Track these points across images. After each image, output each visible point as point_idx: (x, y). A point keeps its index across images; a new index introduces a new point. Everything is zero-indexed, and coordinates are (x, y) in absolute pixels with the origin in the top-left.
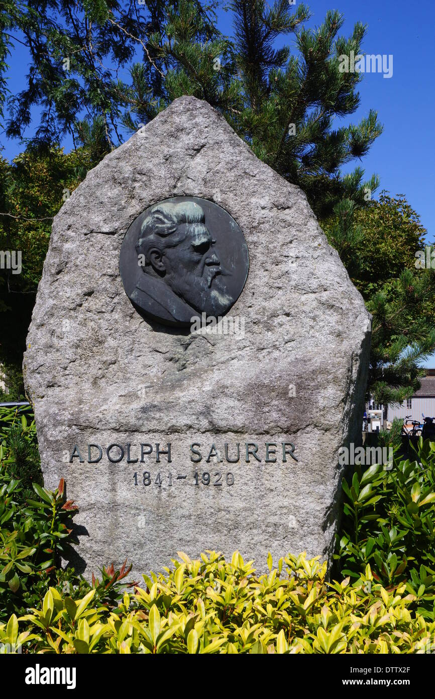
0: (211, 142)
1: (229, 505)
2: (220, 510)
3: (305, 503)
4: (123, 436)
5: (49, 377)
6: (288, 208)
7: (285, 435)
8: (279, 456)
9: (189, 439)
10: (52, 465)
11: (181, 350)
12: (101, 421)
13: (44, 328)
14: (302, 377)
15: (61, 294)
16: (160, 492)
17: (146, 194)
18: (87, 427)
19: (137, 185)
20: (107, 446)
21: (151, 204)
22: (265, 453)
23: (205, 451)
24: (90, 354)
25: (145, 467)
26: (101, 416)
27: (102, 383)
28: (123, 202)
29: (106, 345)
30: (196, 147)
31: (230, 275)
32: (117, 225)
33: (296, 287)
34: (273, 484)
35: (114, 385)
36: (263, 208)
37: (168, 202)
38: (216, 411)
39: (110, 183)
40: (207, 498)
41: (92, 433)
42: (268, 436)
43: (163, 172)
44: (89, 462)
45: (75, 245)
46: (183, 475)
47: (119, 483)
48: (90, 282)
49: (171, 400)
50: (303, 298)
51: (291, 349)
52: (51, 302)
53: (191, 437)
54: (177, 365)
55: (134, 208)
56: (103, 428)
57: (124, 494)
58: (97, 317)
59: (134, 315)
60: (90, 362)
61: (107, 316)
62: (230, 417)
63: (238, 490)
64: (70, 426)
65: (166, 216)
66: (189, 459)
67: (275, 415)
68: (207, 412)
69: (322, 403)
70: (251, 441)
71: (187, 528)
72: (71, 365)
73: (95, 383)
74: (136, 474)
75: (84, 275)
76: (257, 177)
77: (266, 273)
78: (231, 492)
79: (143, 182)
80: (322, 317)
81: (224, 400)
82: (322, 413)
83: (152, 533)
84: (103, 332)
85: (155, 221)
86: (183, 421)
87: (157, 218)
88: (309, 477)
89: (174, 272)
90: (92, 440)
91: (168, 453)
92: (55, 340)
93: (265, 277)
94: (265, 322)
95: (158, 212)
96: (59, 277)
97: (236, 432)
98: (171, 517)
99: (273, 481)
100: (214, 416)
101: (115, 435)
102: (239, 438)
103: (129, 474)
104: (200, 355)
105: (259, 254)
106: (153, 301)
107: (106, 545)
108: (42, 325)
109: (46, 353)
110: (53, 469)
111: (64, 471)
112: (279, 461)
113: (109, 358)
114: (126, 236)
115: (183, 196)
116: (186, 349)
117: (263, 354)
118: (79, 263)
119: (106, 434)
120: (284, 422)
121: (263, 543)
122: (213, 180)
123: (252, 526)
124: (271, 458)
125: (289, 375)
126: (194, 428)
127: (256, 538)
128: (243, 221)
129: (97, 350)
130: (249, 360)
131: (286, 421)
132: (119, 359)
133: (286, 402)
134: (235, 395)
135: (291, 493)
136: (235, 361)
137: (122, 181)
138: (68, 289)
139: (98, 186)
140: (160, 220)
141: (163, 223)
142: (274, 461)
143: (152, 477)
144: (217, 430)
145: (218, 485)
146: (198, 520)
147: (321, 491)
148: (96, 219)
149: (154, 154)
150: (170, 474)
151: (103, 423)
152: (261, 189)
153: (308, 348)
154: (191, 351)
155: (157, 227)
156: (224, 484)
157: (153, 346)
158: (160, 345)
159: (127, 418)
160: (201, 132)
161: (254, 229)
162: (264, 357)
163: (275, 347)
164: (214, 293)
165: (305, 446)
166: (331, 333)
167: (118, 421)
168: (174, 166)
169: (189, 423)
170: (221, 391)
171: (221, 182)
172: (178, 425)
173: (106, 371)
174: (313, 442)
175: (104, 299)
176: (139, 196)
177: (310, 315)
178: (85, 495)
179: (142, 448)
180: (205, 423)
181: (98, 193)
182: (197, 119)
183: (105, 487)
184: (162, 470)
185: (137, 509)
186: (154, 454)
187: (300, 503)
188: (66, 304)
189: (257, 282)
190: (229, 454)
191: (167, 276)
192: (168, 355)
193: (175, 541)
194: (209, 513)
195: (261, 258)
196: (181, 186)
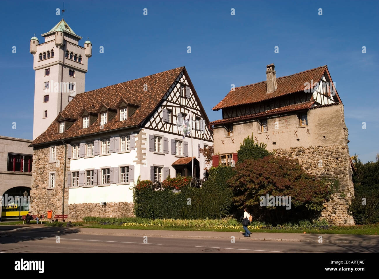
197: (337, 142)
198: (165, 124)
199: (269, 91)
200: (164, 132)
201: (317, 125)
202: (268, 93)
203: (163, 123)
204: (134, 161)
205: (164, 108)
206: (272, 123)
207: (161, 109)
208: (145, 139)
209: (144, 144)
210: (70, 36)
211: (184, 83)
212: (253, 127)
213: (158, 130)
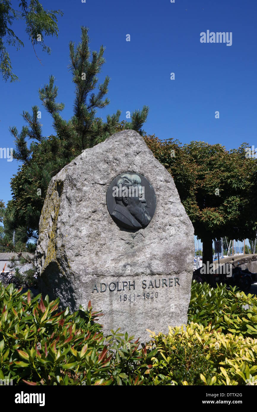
0: (143, 151)
1: (157, 306)
2: (154, 309)
3: (182, 302)
4: (116, 278)
5: (76, 251)
6: (169, 182)
7: (175, 275)
8: (173, 284)
9: (142, 278)
10: (84, 295)
11: (132, 239)
12: (107, 272)
13: (73, 227)
14: (181, 251)
15: (82, 211)
16: (130, 303)
17: (118, 169)
18: (101, 275)
19: (114, 164)
20: (109, 284)
21: (120, 174)
22: (169, 283)
23: (148, 283)
24: (95, 240)
25: (124, 293)
26: (107, 270)
27: (100, 253)
28: (109, 171)
29: (101, 236)
30: (138, 152)
31: (149, 208)
32: (106, 181)
33: (172, 215)
34: (172, 296)
35: (105, 255)
36: (161, 181)
37: (127, 174)
38: (153, 265)
39: (103, 162)
40: (148, 304)
41: (102, 278)
42: (170, 276)
43: (125, 161)
44: (101, 292)
45: (88, 188)
46: (140, 295)
47: (113, 301)
48: (95, 206)
49: (135, 261)
50: (175, 219)
51: (171, 239)
52: (77, 215)
53: (143, 278)
54: (130, 246)
55: (113, 175)
56: (108, 275)
57: (116, 306)
58: (97, 223)
59: (112, 223)
60: (95, 244)
61: (101, 222)
62: (158, 268)
63: (160, 300)
64: (93, 275)
65: (129, 180)
66: (142, 287)
67: (173, 266)
68: (149, 266)
69: (188, 261)
70: (164, 278)
71: (142, 318)
72: (86, 245)
73: (97, 254)
74: (121, 296)
75: (92, 203)
76: (159, 168)
77: (162, 208)
78: (157, 301)
79: (117, 164)
80: (181, 227)
81: (155, 261)
82: (188, 265)
83: (128, 323)
84: (100, 230)
85: (124, 182)
86: (141, 270)
87: (125, 180)
88: (184, 292)
89: (132, 205)
90: (102, 281)
91: (133, 285)
92: (78, 233)
93: (162, 209)
94: (163, 228)
95: (125, 177)
96: (81, 203)
97: (159, 274)
98: (136, 314)
99: (172, 295)
100: (152, 268)
101: (112, 278)
102: (160, 277)
103: (118, 296)
104: (139, 241)
105: (160, 200)
106: (124, 217)
107: (108, 331)
108: (73, 226)
109: (75, 239)
110: (84, 297)
111: (89, 297)
112: (174, 286)
113: (103, 242)
114: (110, 186)
115: (132, 172)
116: (133, 238)
117: (162, 241)
118: (90, 197)
119: (108, 278)
120: (176, 270)
121: (168, 321)
122: (143, 167)
123: (165, 314)
124: (171, 285)
125: (176, 250)
126: (144, 273)
127: (166, 319)
128: (154, 185)
129: (98, 239)
130: (158, 244)
131: (177, 269)
132: (107, 243)
133: (176, 261)
134: (159, 259)
135: (177, 299)
136: (152, 244)
137: (109, 162)
138: (85, 209)
139: (98, 162)
140: (127, 181)
141: (128, 183)
142: (172, 286)
143: (127, 297)
144: (152, 274)
145: (152, 298)
146: (145, 314)
147: (187, 297)
148: (97, 177)
149: (121, 152)
150: (135, 295)
151: (108, 273)
152: (160, 173)
153: (177, 239)
154: (136, 240)
155: (126, 184)
156: (154, 297)
157: (121, 237)
158: (124, 237)
159: (118, 270)
160: (139, 146)
161: (158, 189)
162: (162, 242)
163: (166, 239)
164: (146, 215)
165: (182, 279)
166: (184, 233)
167: (115, 271)
168: (129, 159)
169: (143, 271)
170: (153, 257)
171: (146, 168)
172: (139, 272)
173: (102, 248)
174: (185, 277)
175: (101, 214)
176: (115, 170)
177: (178, 226)
178: (99, 308)
179: (123, 284)
180: (148, 271)
181: (98, 166)
182: (137, 140)
183: (108, 303)
184: (131, 293)
185: (122, 312)
186: (128, 286)
187: (181, 303)
188: (84, 216)
189: (160, 211)
190: (156, 284)
191: (128, 206)
192: (127, 241)
193: (137, 325)
194: (149, 311)
195: (161, 201)
196: (132, 168)
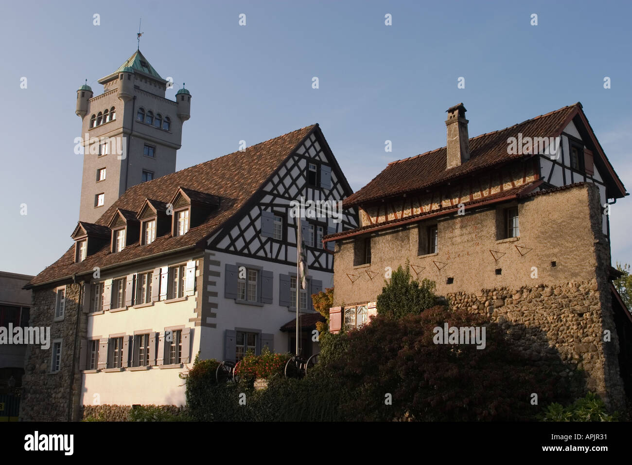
197: (582, 274)
198: (266, 242)
199: (452, 163)
200: (266, 259)
201: (539, 237)
202: (449, 167)
203: (264, 239)
204: (190, 320)
205: (265, 209)
206: (448, 235)
207: (259, 212)
208: (218, 274)
209: (214, 284)
210: (148, 80)
211: (317, 158)
212: (409, 243)
213: (249, 255)
